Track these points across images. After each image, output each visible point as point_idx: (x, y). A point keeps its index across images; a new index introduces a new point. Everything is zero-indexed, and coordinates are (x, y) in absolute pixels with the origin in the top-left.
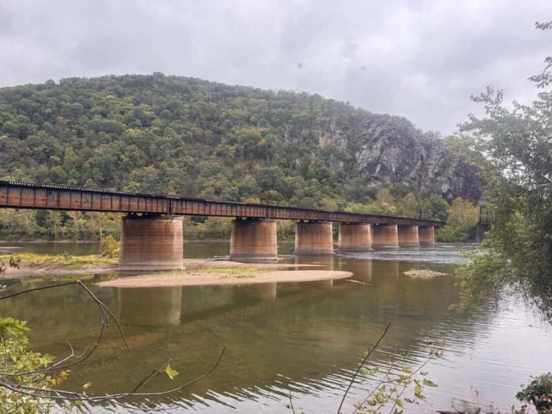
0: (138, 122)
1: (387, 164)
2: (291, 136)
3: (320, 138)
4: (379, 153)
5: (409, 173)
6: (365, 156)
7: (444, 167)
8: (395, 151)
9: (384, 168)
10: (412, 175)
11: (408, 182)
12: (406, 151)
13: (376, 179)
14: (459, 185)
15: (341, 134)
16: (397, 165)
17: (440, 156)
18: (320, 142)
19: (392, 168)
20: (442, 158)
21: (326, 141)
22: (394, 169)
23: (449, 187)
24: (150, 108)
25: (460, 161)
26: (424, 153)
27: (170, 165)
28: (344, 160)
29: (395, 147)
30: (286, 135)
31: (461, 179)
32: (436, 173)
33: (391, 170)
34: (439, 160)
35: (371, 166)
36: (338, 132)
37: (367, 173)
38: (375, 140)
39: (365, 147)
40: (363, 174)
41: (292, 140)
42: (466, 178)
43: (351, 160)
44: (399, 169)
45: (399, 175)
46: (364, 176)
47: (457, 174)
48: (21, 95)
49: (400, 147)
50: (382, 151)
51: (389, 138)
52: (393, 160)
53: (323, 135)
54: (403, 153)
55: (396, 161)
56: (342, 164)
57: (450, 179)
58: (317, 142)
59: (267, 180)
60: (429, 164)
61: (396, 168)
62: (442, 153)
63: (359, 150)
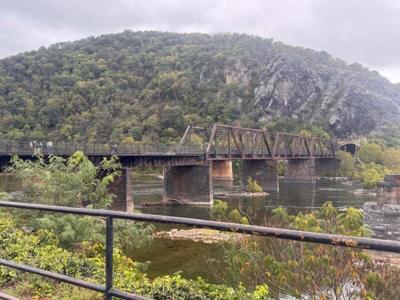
0: (91, 74)
1: (279, 98)
2: (205, 76)
3: (228, 77)
4: (272, 88)
5: (300, 106)
6: (261, 91)
7: (337, 98)
8: (286, 85)
9: (275, 102)
10: (302, 108)
11: (298, 115)
12: (298, 84)
13: (268, 113)
14: (350, 116)
15: (245, 72)
16: (289, 98)
17: (334, 87)
18: (227, 81)
19: (284, 102)
20: (336, 88)
21: (233, 79)
22: (286, 103)
23: (338, 118)
24: (105, 62)
25: (351, 90)
26: (320, 84)
27: (101, 110)
28: (243, 97)
29: (287, 81)
30: (201, 76)
31: (353, 109)
32: (328, 104)
33: (283, 104)
34: (334, 90)
35: (264, 101)
36: (243, 70)
37: (261, 108)
38: (271, 75)
39: (262, 83)
40: (257, 109)
41: (206, 80)
42: (359, 108)
43: (249, 96)
44: (290, 102)
45: (290, 108)
46: (257, 111)
47: (348, 104)
48: (15, 61)
49: (292, 81)
50: (275, 86)
51: (282, 73)
52: (285, 94)
53: (230, 74)
54: (295, 86)
55: (288, 95)
56: (240, 100)
57: (339, 109)
58: (224, 81)
59: (168, 119)
60: (325, 96)
61: (287, 102)
62: (336, 84)
63: (258, 85)
